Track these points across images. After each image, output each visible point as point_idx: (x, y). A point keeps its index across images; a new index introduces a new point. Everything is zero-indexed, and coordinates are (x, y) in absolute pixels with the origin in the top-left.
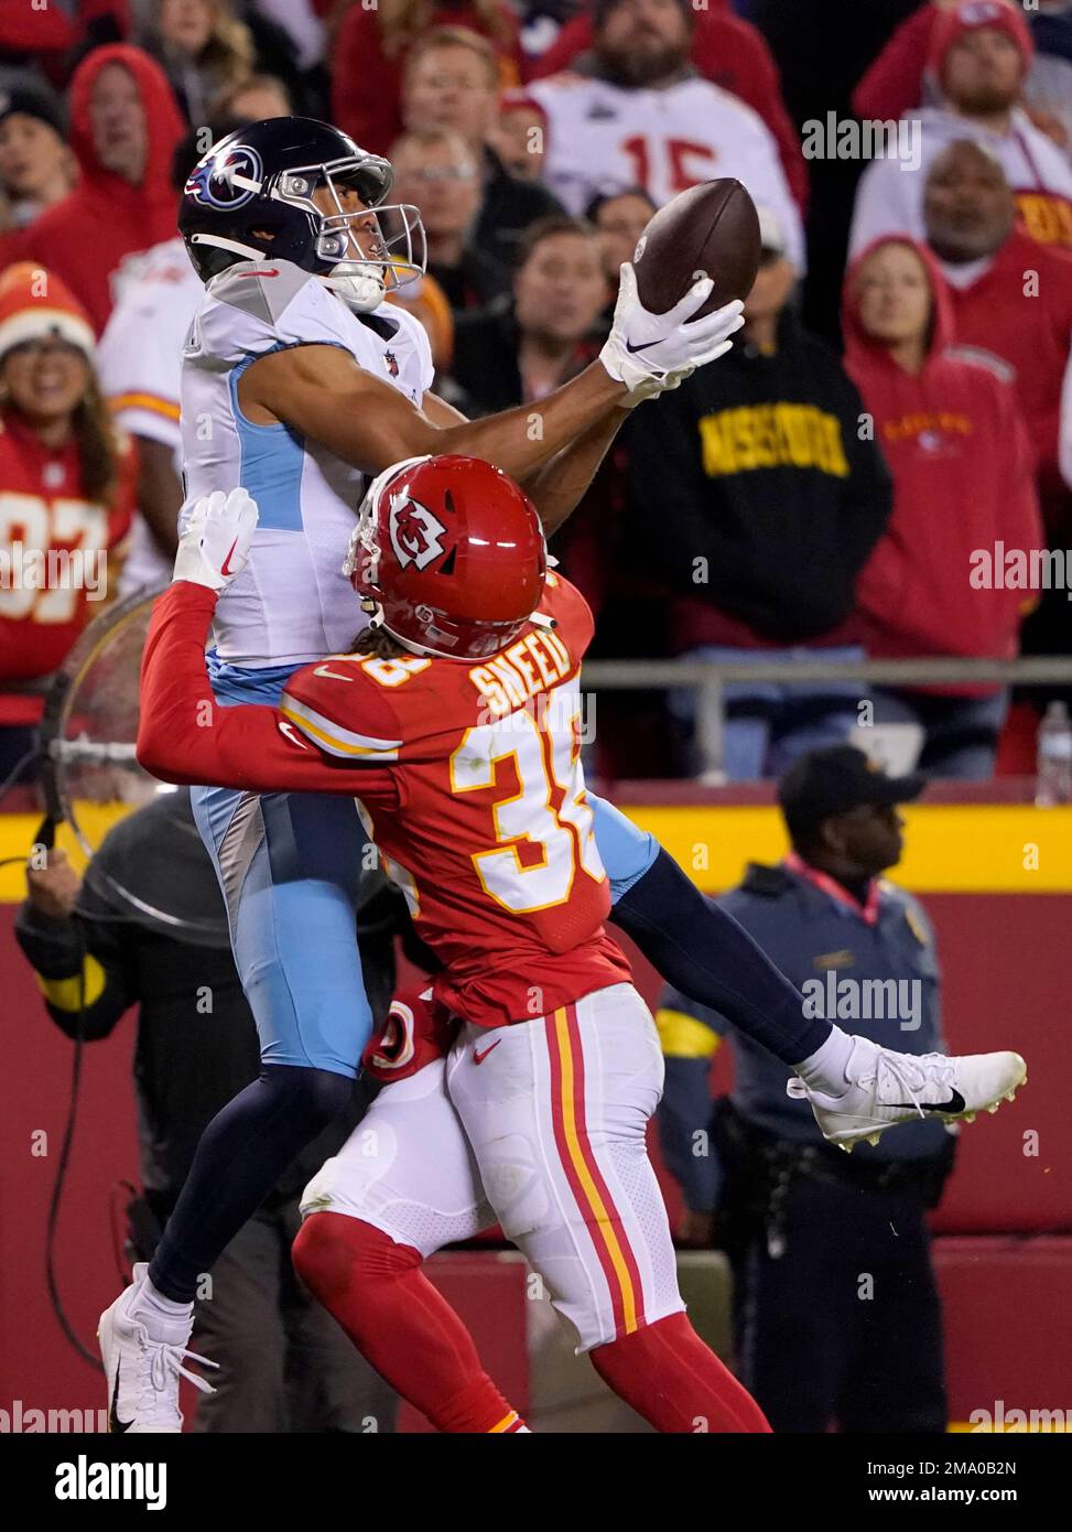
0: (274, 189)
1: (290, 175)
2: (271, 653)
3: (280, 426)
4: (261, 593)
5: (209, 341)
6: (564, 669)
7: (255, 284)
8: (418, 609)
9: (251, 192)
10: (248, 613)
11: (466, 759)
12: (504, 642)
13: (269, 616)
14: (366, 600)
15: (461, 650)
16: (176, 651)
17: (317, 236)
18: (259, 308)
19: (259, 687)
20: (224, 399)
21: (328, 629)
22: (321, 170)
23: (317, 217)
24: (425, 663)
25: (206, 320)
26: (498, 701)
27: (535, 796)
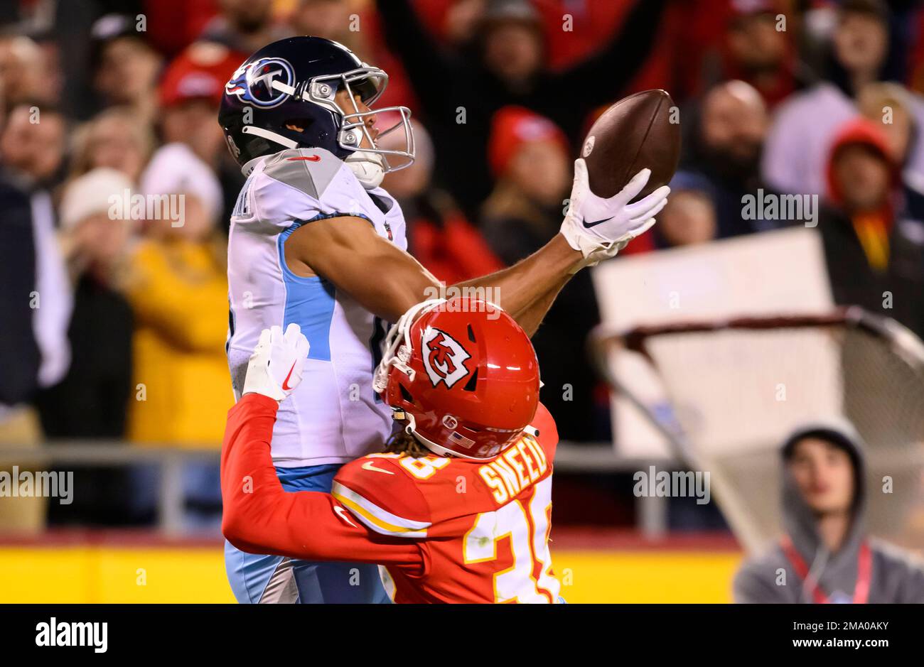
0: (305, 93)
1: (318, 82)
2: (304, 455)
3: (316, 278)
4: (296, 408)
5: (263, 210)
6: (543, 468)
7: (304, 167)
8: (445, 418)
9: (287, 94)
10: (286, 424)
11: (476, 538)
12: (504, 447)
13: (302, 426)
14: (398, 411)
15: (472, 452)
16: (251, 448)
17: (339, 129)
18: (306, 185)
19: (293, 482)
20: (273, 256)
21: (346, 437)
22: (341, 78)
23: (340, 115)
24: (446, 461)
25: (261, 193)
26: (500, 492)
27: (522, 568)
